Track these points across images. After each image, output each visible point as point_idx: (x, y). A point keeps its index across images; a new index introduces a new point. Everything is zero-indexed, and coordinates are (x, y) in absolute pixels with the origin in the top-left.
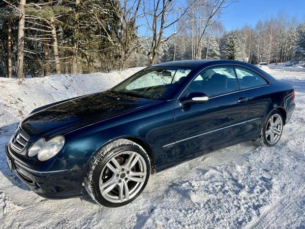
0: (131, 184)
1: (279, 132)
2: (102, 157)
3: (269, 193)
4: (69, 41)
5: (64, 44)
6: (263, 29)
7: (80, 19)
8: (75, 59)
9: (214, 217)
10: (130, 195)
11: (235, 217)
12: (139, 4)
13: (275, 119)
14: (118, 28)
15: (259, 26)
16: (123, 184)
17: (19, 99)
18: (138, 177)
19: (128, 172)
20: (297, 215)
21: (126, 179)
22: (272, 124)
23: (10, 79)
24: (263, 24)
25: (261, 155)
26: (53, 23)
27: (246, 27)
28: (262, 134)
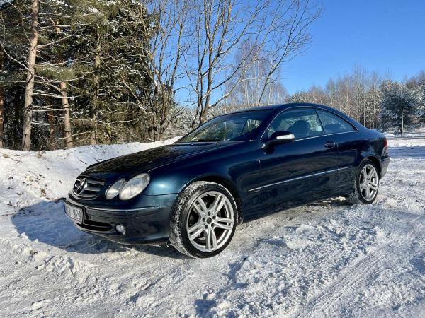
0: (219, 232)
1: (375, 187)
2: (189, 196)
3: (373, 238)
4: (85, 112)
5: (79, 116)
6: (336, 90)
7: (101, 83)
8: (94, 134)
9: (317, 257)
10: (218, 244)
11: (340, 255)
12: (178, 61)
13: (368, 171)
14: (150, 93)
15: (330, 86)
16: (210, 231)
17: (40, 175)
18: (225, 223)
19: (214, 217)
20: (408, 253)
21: (213, 225)
22: (366, 176)
23: (26, 152)
24: (335, 83)
25: (358, 211)
26: (64, 90)
27: (314, 88)
28: (355, 187)
